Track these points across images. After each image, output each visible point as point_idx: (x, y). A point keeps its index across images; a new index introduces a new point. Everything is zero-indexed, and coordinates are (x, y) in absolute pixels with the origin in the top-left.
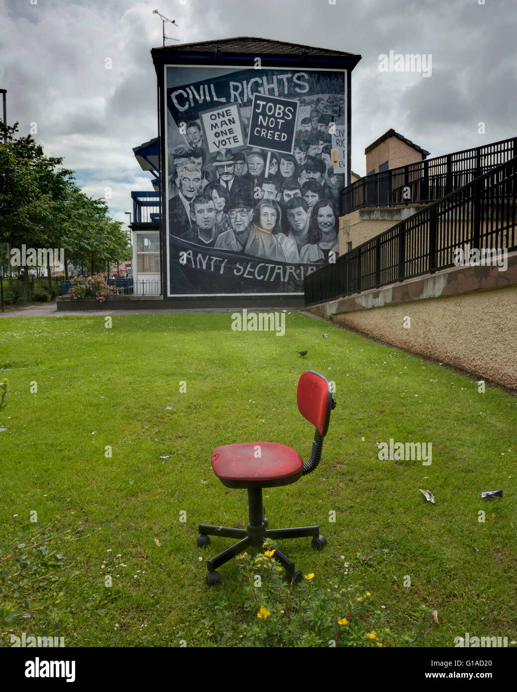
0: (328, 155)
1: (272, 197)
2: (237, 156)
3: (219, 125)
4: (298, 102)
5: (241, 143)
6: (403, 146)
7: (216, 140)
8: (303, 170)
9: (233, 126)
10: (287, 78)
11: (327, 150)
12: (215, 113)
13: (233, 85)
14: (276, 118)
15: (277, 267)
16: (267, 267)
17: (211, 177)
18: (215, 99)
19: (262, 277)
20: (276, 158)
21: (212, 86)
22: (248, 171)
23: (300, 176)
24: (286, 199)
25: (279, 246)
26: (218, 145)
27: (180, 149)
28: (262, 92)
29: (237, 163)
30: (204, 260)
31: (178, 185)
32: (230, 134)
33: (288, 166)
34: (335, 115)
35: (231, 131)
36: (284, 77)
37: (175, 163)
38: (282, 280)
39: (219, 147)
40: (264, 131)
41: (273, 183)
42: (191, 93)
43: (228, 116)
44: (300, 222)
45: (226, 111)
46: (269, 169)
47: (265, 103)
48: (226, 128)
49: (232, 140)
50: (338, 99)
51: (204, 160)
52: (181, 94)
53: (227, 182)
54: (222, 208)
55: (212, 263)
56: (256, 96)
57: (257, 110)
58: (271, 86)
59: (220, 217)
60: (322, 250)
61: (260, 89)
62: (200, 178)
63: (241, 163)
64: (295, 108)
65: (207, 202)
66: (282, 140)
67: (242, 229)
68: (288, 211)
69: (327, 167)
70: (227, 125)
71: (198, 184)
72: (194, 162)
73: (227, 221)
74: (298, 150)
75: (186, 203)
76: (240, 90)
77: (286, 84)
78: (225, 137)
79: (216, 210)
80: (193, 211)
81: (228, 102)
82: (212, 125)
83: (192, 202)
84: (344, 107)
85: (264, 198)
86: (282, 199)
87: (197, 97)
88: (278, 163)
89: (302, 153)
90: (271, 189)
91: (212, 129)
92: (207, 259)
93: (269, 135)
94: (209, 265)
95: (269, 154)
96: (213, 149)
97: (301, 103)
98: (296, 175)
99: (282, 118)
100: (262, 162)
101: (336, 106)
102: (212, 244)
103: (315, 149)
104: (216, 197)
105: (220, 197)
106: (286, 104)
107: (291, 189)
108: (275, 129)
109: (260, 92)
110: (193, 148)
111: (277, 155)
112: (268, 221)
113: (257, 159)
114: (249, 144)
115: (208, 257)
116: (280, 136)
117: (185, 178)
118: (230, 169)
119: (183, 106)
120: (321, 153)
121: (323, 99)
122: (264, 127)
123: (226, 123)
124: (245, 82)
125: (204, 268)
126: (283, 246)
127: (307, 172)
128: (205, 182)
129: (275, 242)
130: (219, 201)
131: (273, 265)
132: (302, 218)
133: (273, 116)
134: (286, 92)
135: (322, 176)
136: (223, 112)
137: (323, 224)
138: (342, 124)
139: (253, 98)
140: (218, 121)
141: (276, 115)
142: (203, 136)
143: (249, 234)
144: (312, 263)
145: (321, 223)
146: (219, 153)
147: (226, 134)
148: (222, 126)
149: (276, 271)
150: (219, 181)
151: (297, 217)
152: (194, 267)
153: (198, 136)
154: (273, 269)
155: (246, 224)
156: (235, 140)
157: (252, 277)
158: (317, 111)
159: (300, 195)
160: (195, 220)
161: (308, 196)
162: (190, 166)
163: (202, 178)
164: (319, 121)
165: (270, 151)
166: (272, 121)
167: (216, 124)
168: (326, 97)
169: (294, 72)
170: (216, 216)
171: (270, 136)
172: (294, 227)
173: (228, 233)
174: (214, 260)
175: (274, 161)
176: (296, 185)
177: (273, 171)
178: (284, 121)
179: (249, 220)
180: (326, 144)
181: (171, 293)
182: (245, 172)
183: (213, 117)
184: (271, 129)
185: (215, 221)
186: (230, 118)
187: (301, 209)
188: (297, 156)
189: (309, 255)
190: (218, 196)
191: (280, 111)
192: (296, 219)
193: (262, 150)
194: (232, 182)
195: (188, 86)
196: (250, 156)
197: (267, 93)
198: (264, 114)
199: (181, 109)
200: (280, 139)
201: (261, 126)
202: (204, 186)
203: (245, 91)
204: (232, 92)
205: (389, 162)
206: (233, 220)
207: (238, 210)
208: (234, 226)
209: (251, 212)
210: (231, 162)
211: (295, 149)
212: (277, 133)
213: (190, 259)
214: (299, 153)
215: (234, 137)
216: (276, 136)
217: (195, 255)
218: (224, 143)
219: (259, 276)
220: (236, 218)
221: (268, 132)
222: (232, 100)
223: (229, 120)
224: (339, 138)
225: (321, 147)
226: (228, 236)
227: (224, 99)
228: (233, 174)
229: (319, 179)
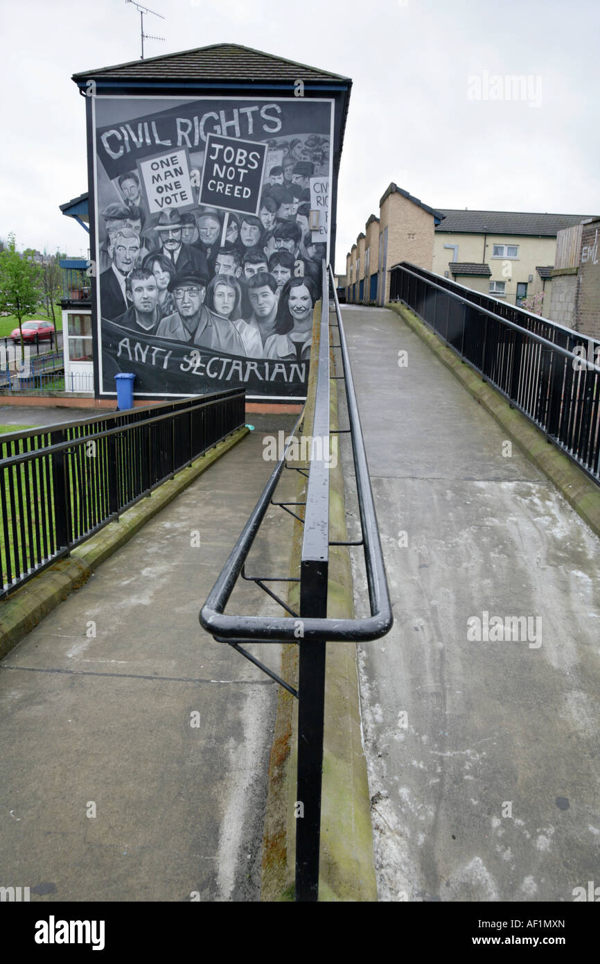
0: (304, 217)
1: (230, 273)
2: (184, 218)
3: (163, 177)
4: (267, 145)
5: (190, 201)
6: (409, 206)
7: (159, 197)
8: (270, 237)
9: (179, 178)
10: (253, 113)
11: (305, 210)
12: (158, 160)
13: (181, 123)
14: (236, 168)
15: (235, 362)
16: (222, 362)
17: (152, 245)
18: (158, 142)
19: (216, 374)
20: (236, 221)
21: (153, 124)
22: (199, 238)
23: (267, 246)
24: (248, 275)
25: (238, 335)
26: (161, 204)
27: (113, 208)
28: (219, 132)
29: (184, 228)
30: (144, 350)
31: (111, 256)
32: (176, 188)
33: (251, 231)
34: (316, 163)
35: (177, 185)
36: (248, 111)
37: (107, 227)
38: (241, 379)
39: (161, 206)
40: (221, 185)
41: (231, 254)
42: (126, 134)
43: (173, 164)
44: (267, 305)
45: (171, 158)
46: (227, 236)
47: (222, 147)
48: (171, 180)
49: (178, 197)
50: (321, 141)
51: (143, 223)
52: (114, 136)
53: (172, 252)
54: (166, 286)
55: (154, 355)
56: (210, 136)
57: (212, 157)
58: (231, 123)
59: (163, 298)
60: (294, 343)
61: (216, 128)
62: (138, 246)
63: (189, 228)
64: (262, 155)
65: (147, 278)
66: (244, 196)
67: (190, 312)
68: (251, 291)
69: (304, 234)
70: (173, 176)
71: (136, 254)
72: (130, 226)
73: (171, 303)
74: (264, 210)
75: (121, 279)
76: (190, 129)
77: (251, 120)
78: (170, 193)
79: (158, 288)
80: (129, 289)
81: (174, 146)
82: (154, 177)
83: (128, 277)
84: (329, 152)
85: (220, 273)
86: (243, 275)
87: (135, 139)
88: (239, 228)
89: (270, 214)
90: (229, 262)
91: (153, 183)
92: (147, 349)
93: (227, 190)
94: (149, 358)
95: (227, 215)
96: (154, 208)
97: (271, 146)
98: (262, 243)
99: (245, 167)
100: (217, 225)
101: (318, 150)
102: (153, 331)
103: (288, 209)
104: (158, 272)
105: (163, 271)
106: (249, 148)
107: (255, 262)
108: (236, 182)
109: (215, 132)
110: (130, 207)
111: (238, 218)
112: (224, 303)
113: (211, 223)
114: (201, 201)
115: (148, 347)
116: (241, 192)
117: (119, 246)
118: (177, 235)
119: (116, 151)
120: (296, 215)
121: (300, 141)
122: (221, 180)
123: (171, 174)
124: (196, 118)
125: (144, 360)
126: (243, 335)
127: (276, 240)
128: (145, 252)
129: (233, 331)
130: (162, 277)
131: (229, 360)
132: (269, 301)
133: (233, 164)
134: (251, 131)
135: (295, 244)
136: (167, 160)
137: (295, 308)
138: (325, 176)
139: (206, 139)
140: (161, 172)
141: (237, 164)
142: (141, 192)
143: (200, 319)
144: (281, 359)
145: (293, 308)
146: (162, 213)
147: (171, 189)
148: (166, 179)
149: (234, 367)
150: (162, 251)
151: (261, 299)
152: (131, 359)
153: (135, 191)
154: (229, 365)
155: (196, 307)
156: (183, 197)
157: (202, 374)
158: (292, 158)
159: (266, 270)
160: (131, 300)
161: (277, 272)
162: (125, 230)
163: (141, 246)
164: (295, 171)
165: (227, 211)
166: (231, 171)
167: (159, 176)
168: (304, 137)
169: (261, 104)
170: (159, 296)
171: (228, 192)
172: (259, 313)
173: (173, 317)
174: (155, 352)
175: (234, 224)
176: (261, 257)
177: (232, 238)
178: (246, 171)
179: (200, 300)
180: (303, 202)
181: (104, 391)
182: (194, 240)
183: (155, 166)
184: (230, 182)
185: (157, 303)
186: (177, 167)
187: (267, 289)
188: (264, 219)
189: (276, 348)
190: (160, 270)
191: (243, 158)
192: (261, 302)
193: (218, 209)
194: (178, 251)
195: (123, 124)
196: (202, 218)
197: (225, 132)
198: (220, 162)
199: (115, 156)
200: (242, 195)
201: (217, 178)
202: (143, 256)
203: (197, 131)
204: (180, 133)
205: (389, 229)
206: (179, 301)
207: (185, 288)
208: (181, 309)
209: (203, 291)
210: (177, 226)
211: (261, 208)
212: (237, 187)
213: (127, 349)
214: (266, 214)
215: (181, 193)
216: (236, 192)
217: (133, 344)
218: (168, 200)
219: (212, 373)
220: (183, 298)
221: (225, 187)
222: (179, 144)
223: (176, 170)
224: (320, 194)
225: (296, 206)
226: (172, 321)
227: (169, 141)
228: (180, 242)
229: (292, 248)
